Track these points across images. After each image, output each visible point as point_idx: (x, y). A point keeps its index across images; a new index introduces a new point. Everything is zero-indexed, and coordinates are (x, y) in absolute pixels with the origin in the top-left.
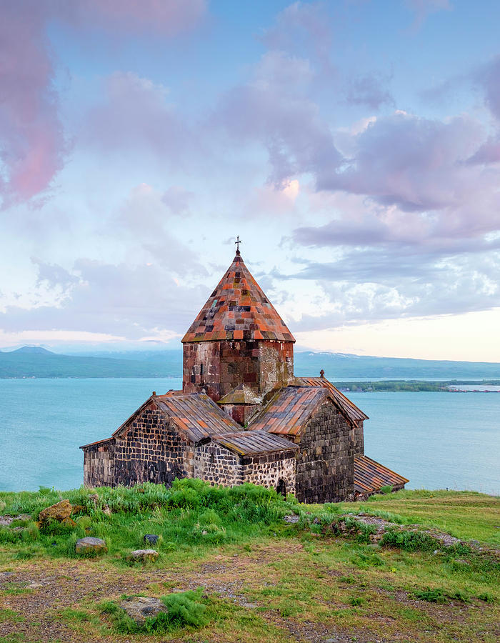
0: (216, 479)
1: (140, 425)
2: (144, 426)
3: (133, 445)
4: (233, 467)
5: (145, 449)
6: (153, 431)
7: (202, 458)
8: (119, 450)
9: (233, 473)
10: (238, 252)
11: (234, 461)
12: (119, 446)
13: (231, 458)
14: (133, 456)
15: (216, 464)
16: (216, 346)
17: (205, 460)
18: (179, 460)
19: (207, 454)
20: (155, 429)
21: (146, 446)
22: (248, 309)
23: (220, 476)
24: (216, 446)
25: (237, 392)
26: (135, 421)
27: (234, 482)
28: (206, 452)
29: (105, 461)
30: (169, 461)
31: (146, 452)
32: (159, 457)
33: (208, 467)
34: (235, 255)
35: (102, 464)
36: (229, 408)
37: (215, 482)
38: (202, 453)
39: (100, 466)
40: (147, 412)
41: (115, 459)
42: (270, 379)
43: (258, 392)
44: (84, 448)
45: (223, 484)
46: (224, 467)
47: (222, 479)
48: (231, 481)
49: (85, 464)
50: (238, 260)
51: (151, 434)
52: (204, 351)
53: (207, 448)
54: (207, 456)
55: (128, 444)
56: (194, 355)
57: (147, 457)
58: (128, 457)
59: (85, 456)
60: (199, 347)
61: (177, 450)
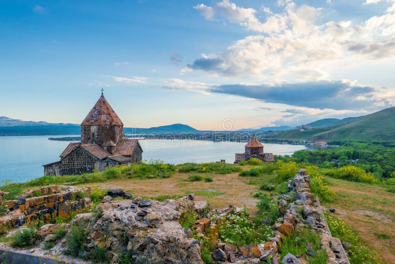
1: (74, 156)
2: (76, 156)
3: (71, 162)
6: (80, 157)
8: (63, 165)
10: (102, 94)
14: (71, 167)
16: (99, 127)
18: (93, 166)
21: (77, 163)
22: (109, 114)
24: (109, 160)
25: (108, 143)
26: (72, 154)
29: (56, 170)
30: (88, 167)
32: (84, 166)
34: (101, 95)
36: (105, 148)
39: (53, 172)
40: (78, 151)
41: (61, 168)
42: (118, 138)
43: (115, 142)
44: (44, 166)
49: (45, 172)
50: (102, 97)
52: (94, 129)
54: (105, 164)
55: (68, 163)
56: (90, 130)
57: (78, 166)
58: (68, 167)
59: (45, 169)
60: (92, 127)
61: (92, 162)
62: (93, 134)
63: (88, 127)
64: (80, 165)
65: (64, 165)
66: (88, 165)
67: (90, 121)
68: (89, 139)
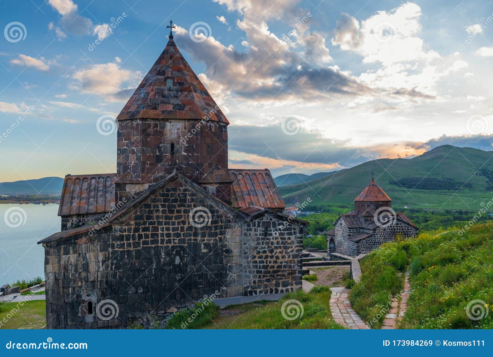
0: (272, 251)
1: (157, 206)
2: (163, 206)
3: (146, 229)
4: (293, 237)
5: (165, 232)
6: (179, 211)
7: (253, 233)
8: (115, 238)
9: (293, 242)
11: (293, 231)
12: (118, 234)
13: (290, 229)
14: (145, 243)
15: (271, 237)
16: (193, 125)
17: (256, 235)
18: (220, 239)
19: (259, 229)
20: (182, 209)
21: (168, 229)
23: (276, 248)
24: (271, 219)
26: (149, 202)
27: (292, 251)
28: (259, 226)
29: (90, 256)
30: (206, 241)
31: (168, 235)
32: (190, 239)
33: (261, 241)
35: (85, 258)
37: (270, 254)
38: (253, 228)
39: (81, 262)
40: (168, 190)
41: (110, 250)
45: (280, 255)
46: (281, 239)
47: (279, 250)
48: (289, 250)
49: (47, 262)
51: (175, 214)
52: (175, 130)
53: (259, 223)
54: (260, 230)
55: (136, 230)
56: (160, 134)
57: (169, 241)
58: (136, 245)
59: (47, 253)
60: (168, 125)
61: (216, 228)
62: (172, 146)
63: (156, 126)
64: (178, 235)
65: (121, 238)
66: (203, 235)
67: (161, 108)
68: (159, 159)
